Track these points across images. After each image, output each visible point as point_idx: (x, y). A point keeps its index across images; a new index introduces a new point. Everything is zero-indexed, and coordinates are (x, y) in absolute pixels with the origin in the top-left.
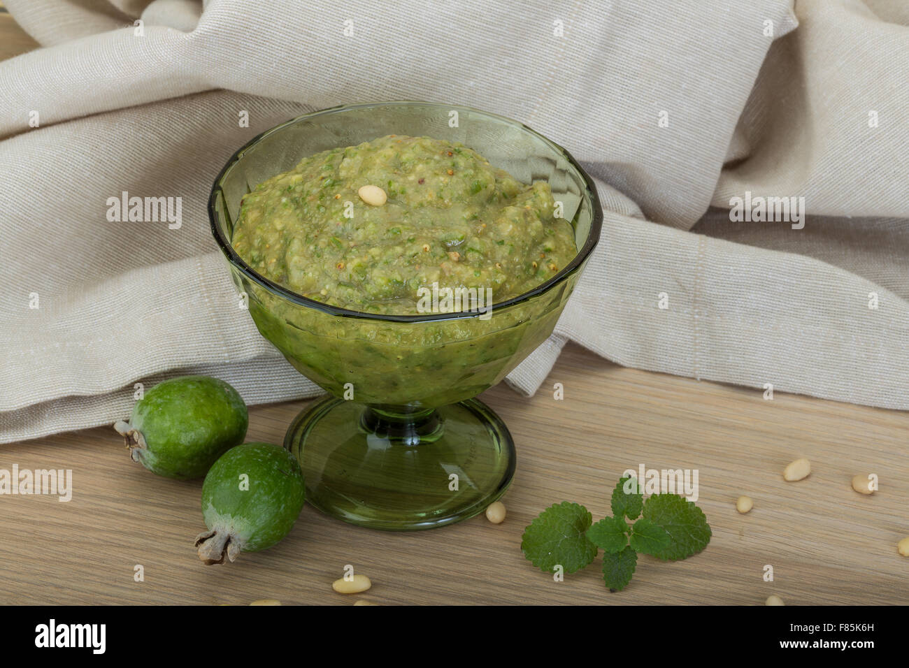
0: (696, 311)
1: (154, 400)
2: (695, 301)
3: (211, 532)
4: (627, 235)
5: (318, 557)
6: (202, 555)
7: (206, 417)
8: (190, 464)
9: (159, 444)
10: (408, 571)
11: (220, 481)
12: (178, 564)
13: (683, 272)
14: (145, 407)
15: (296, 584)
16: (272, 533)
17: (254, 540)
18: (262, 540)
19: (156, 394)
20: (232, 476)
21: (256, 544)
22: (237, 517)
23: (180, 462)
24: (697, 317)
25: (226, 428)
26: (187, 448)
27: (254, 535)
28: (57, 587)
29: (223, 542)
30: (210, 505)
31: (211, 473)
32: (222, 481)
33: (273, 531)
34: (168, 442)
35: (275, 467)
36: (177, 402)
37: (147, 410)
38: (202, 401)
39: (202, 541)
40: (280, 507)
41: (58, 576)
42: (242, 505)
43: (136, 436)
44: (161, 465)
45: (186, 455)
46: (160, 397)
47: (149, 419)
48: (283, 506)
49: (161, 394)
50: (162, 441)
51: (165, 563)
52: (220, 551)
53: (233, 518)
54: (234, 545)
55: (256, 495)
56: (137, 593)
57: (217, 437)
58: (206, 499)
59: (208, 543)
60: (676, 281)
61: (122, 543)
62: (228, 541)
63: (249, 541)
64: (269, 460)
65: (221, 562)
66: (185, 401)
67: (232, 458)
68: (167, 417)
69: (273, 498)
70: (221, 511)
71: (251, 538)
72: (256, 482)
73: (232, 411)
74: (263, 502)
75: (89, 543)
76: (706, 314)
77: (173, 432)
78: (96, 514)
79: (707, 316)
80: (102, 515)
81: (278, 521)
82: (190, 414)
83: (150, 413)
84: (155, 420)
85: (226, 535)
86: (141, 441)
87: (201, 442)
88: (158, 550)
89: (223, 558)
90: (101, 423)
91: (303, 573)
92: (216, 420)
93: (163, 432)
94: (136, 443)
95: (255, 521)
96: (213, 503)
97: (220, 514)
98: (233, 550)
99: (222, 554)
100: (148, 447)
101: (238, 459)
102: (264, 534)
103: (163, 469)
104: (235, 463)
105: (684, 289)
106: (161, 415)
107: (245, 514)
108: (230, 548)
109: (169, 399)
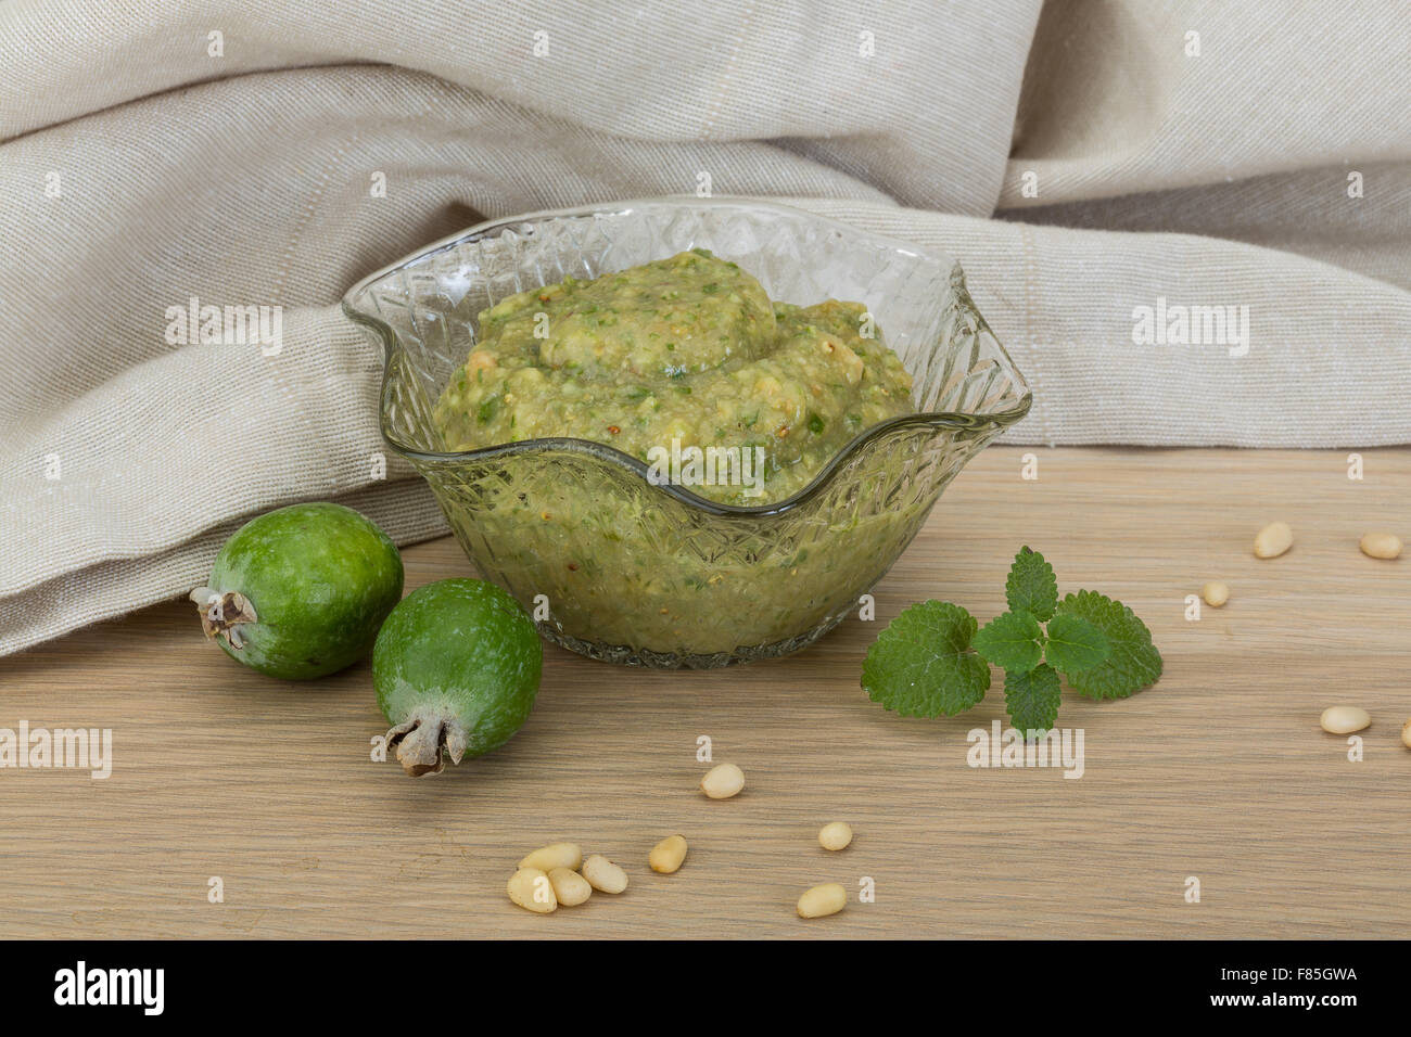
0: (1033, 336)
1: (256, 540)
2: (1030, 322)
3: (409, 723)
4: (906, 230)
5: (579, 753)
6: (405, 758)
7: (349, 556)
8: (331, 638)
9: (281, 608)
10: (735, 750)
11: (410, 637)
12: (356, 793)
13: (1004, 277)
14: (241, 555)
16: (510, 712)
17: (482, 728)
18: (496, 726)
19: (256, 533)
20: (430, 626)
21: (486, 734)
22: (451, 690)
23: (315, 637)
24: (1034, 346)
25: (380, 574)
26: (328, 608)
27: (483, 717)
28: (168, 851)
29: (436, 733)
30: (399, 682)
31: (388, 632)
32: (414, 637)
33: (510, 708)
34: (294, 600)
35: (496, 606)
36: (297, 538)
37: (246, 560)
38: (336, 532)
39: (398, 738)
40: (517, 667)
41: (162, 837)
42: (452, 671)
43: (238, 601)
44: (282, 648)
45: (326, 621)
47: (256, 569)
48: (521, 664)
49: (265, 530)
50: (284, 603)
51: (333, 795)
52: (433, 749)
53: (444, 692)
54: (455, 735)
55: (477, 650)
56: (307, 841)
57: (369, 588)
58: (388, 674)
59: (411, 738)
60: (995, 294)
61: (248, 779)
62: (443, 733)
63: (475, 730)
64: (481, 596)
65: (435, 768)
66: (309, 534)
67: (421, 601)
68: (287, 562)
69: (503, 653)
70: (422, 686)
71: (478, 725)
72: (473, 630)
73: (383, 547)
74: (491, 660)
75: (191, 787)
76: (1050, 340)
77: (301, 583)
78: (184, 747)
79: (1052, 343)
80: (194, 748)
81: (516, 690)
82: (323, 552)
83: (254, 561)
84: (267, 569)
85: (439, 723)
86: (248, 609)
87: (347, 597)
88: (312, 780)
89: (438, 761)
91: (566, 777)
92: (365, 561)
93: (284, 588)
94: (239, 614)
95: (481, 693)
96: (405, 677)
97: (421, 691)
98: (456, 743)
99: (438, 753)
100: (259, 617)
101: (432, 601)
102: (498, 714)
103: (287, 655)
104: (428, 608)
105: (1009, 305)
106: (276, 560)
107: (465, 682)
108: (450, 740)
109: (282, 535)
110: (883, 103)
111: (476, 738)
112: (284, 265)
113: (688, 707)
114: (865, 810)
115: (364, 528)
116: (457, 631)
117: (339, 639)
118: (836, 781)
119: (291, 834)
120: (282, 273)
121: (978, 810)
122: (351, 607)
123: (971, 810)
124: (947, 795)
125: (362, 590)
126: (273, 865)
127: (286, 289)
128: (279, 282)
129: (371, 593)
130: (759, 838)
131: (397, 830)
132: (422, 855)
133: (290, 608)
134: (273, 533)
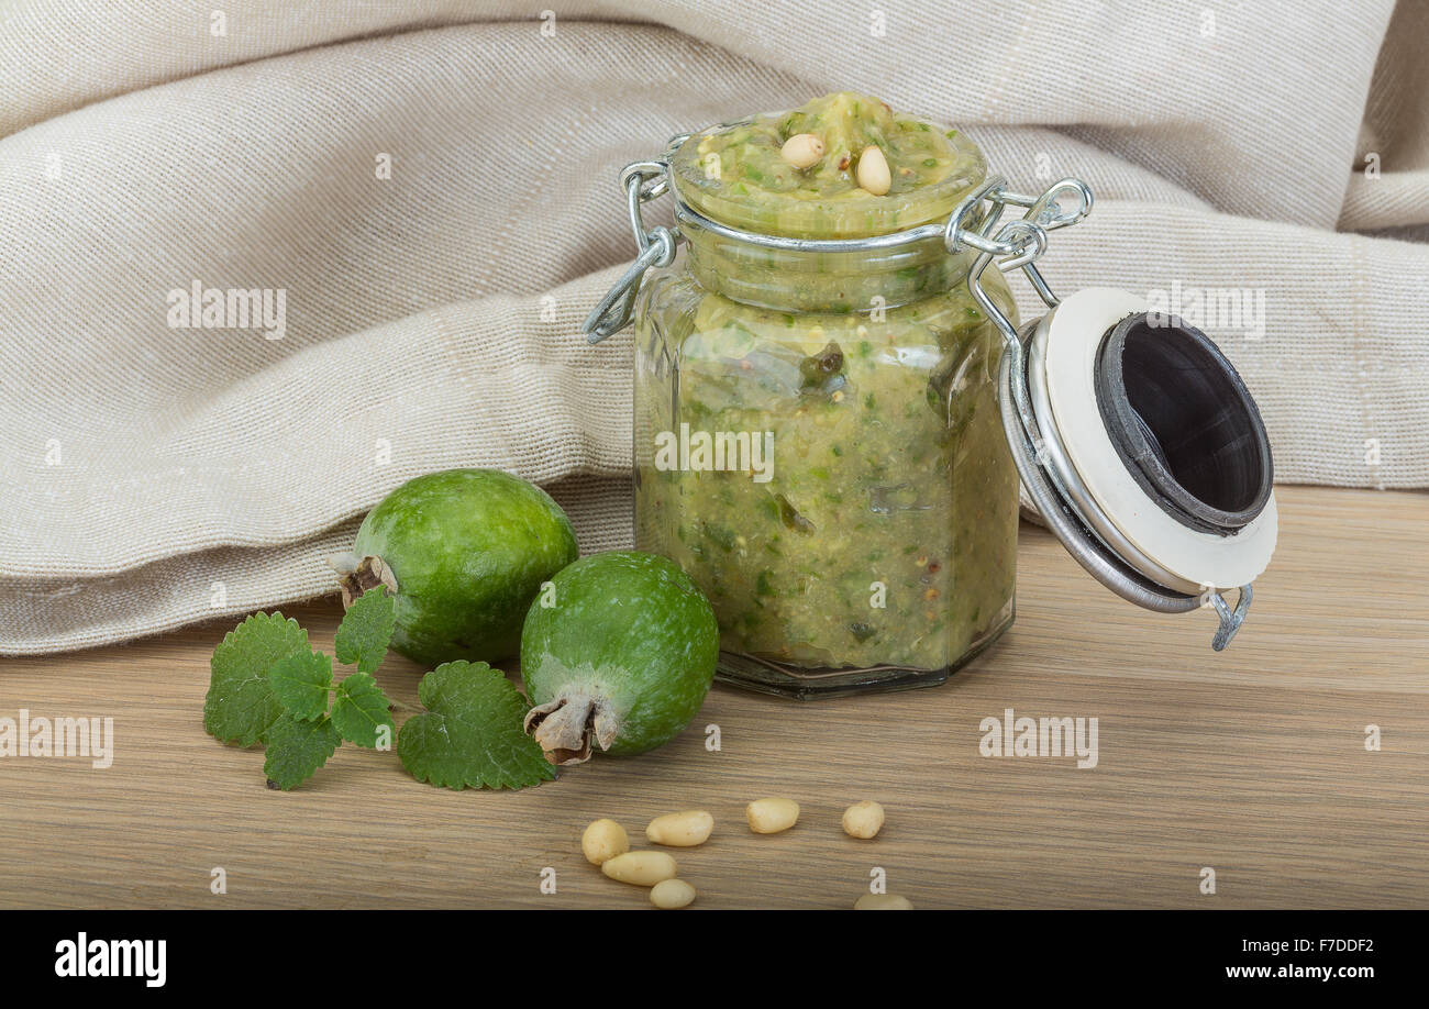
1: (404, 501)
2: (1358, 348)
5: (755, 759)
6: (546, 739)
7: (509, 523)
8: (482, 616)
11: (562, 607)
13: (1329, 294)
14: (386, 518)
15: (727, 798)
16: (672, 698)
17: (638, 713)
18: (656, 713)
19: (405, 493)
20: (585, 595)
21: (643, 723)
22: (605, 667)
23: (463, 613)
25: (545, 548)
26: (479, 582)
27: (640, 701)
28: (257, 831)
29: (583, 714)
30: (546, 657)
32: (566, 606)
33: (674, 693)
34: (442, 567)
35: (664, 578)
36: (450, 499)
37: (390, 522)
38: (496, 496)
39: (539, 719)
40: (684, 647)
41: (256, 817)
42: (608, 645)
43: (376, 566)
44: (426, 625)
45: (477, 595)
46: (415, 496)
47: (400, 532)
48: (689, 644)
49: (415, 491)
50: (429, 570)
52: (578, 731)
53: (595, 669)
54: (606, 718)
55: (637, 623)
56: (419, 831)
57: (531, 563)
58: (535, 648)
59: (553, 719)
62: (592, 712)
64: (649, 567)
65: (580, 754)
66: (465, 498)
68: (434, 524)
69: (668, 628)
70: (571, 661)
71: (635, 709)
72: (635, 600)
73: (553, 520)
74: (653, 635)
76: (1381, 367)
77: (449, 550)
81: (682, 673)
82: (479, 517)
83: (399, 524)
84: (412, 532)
85: (587, 704)
86: (387, 577)
87: (504, 570)
89: (584, 746)
90: (284, 597)
91: (734, 782)
92: (527, 532)
93: (430, 553)
94: (379, 582)
95: (640, 672)
96: (553, 650)
97: (570, 666)
98: (607, 728)
99: (584, 736)
100: (400, 586)
101: (592, 569)
102: (658, 699)
103: (432, 634)
104: (586, 575)
105: (1334, 325)
106: (422, 523)
107: (620, 658)
108: (597, 722)
109: (433, 496)
110: (1199, 87)
111: (633, 726)
112: (499, 243)
113: (892, 720)
114: (1077, 835)
115: (532, 497)
116: (614, 601)
117: (492, 618)
118: (1046, 804)
119: (403, 822)
120: (496, 253)
121: (1210, 842)
122: (507, 582)
123: (1200, 841)
124: (1176, 824)
125: (522, 565)
126: (374, 852)
127: (499, 270)
128: (492, 262)
129: (532, 569)
130: (943, 857)
131: (525, 825)
132: (548, 852)
133: (435, 577)
134: (425, 493)
